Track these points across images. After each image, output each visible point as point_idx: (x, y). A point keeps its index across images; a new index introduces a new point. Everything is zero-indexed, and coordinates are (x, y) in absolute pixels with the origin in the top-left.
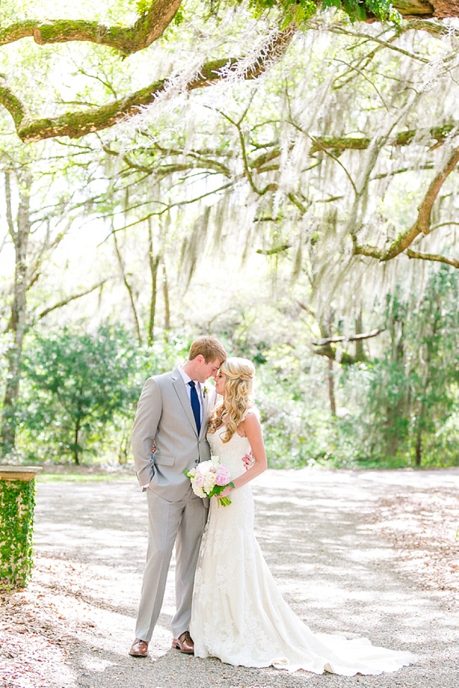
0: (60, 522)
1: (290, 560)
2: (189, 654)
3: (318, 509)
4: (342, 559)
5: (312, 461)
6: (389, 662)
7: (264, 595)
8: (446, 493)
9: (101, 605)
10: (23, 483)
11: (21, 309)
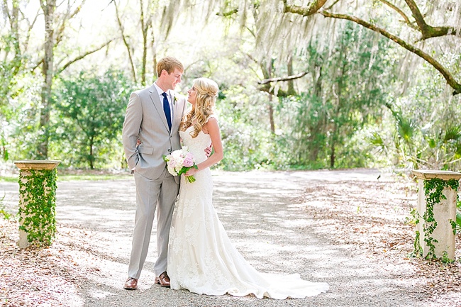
0: (78, 205)
1: (240, 227)
2: (167, 287)
3: (261, 195)
4: (278, 226)
5: (258, 165)
6: (311, 290)
7: (220, 246)
8: (352, 184)
9: (105, 257)
10: (47, 171)
11: (50, 60)
